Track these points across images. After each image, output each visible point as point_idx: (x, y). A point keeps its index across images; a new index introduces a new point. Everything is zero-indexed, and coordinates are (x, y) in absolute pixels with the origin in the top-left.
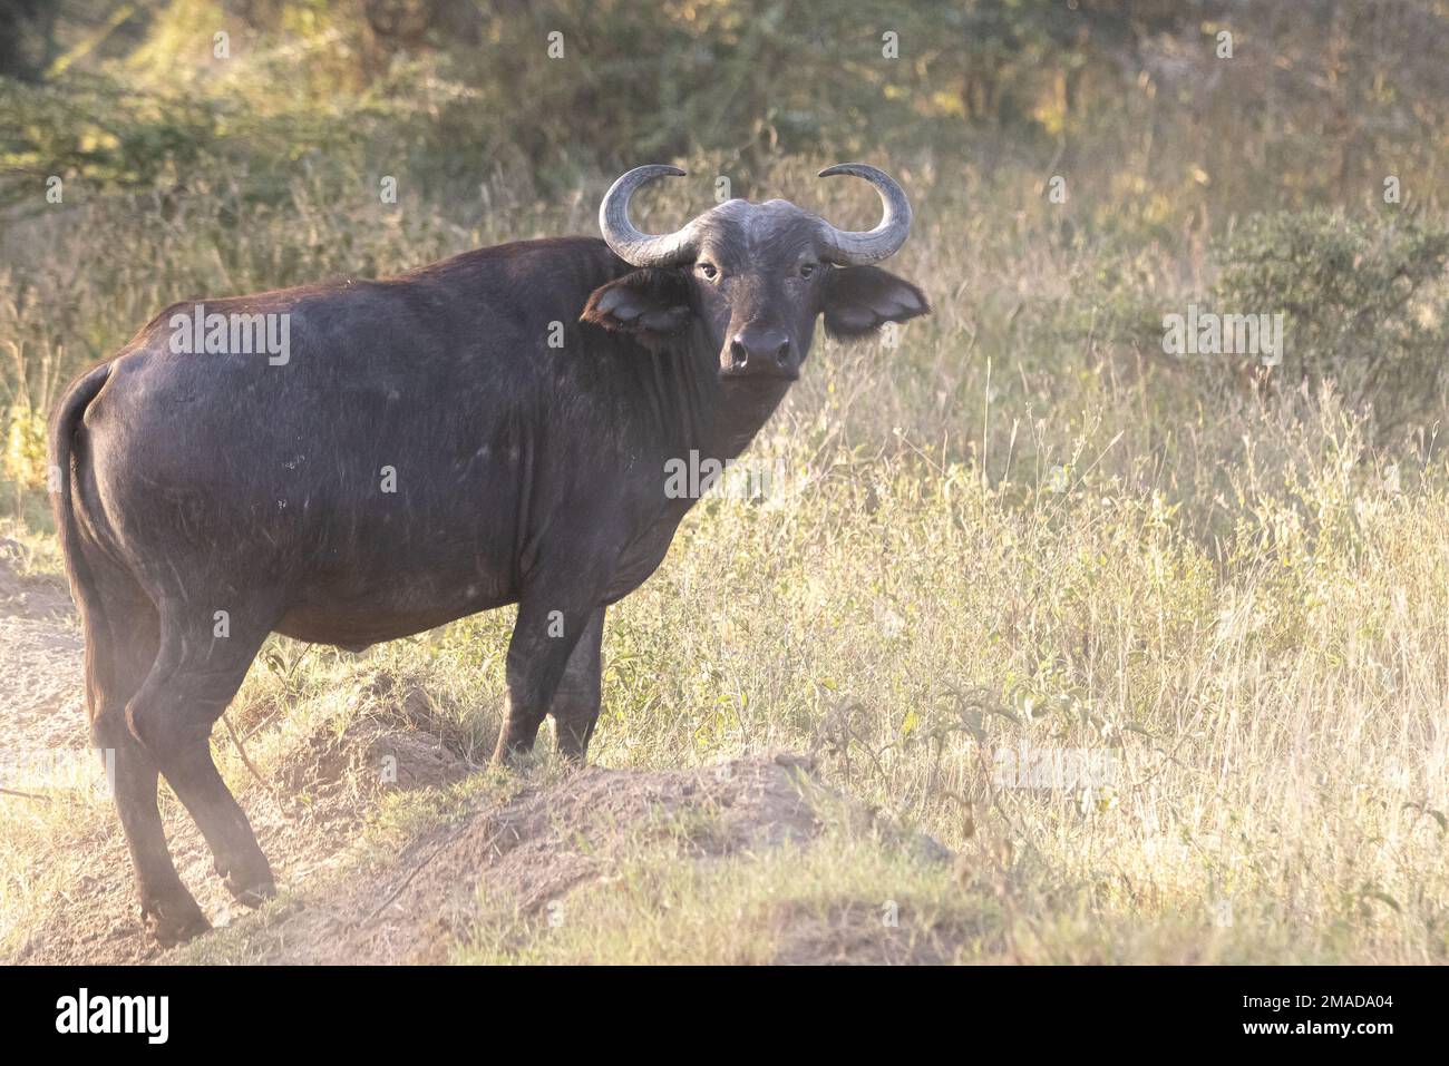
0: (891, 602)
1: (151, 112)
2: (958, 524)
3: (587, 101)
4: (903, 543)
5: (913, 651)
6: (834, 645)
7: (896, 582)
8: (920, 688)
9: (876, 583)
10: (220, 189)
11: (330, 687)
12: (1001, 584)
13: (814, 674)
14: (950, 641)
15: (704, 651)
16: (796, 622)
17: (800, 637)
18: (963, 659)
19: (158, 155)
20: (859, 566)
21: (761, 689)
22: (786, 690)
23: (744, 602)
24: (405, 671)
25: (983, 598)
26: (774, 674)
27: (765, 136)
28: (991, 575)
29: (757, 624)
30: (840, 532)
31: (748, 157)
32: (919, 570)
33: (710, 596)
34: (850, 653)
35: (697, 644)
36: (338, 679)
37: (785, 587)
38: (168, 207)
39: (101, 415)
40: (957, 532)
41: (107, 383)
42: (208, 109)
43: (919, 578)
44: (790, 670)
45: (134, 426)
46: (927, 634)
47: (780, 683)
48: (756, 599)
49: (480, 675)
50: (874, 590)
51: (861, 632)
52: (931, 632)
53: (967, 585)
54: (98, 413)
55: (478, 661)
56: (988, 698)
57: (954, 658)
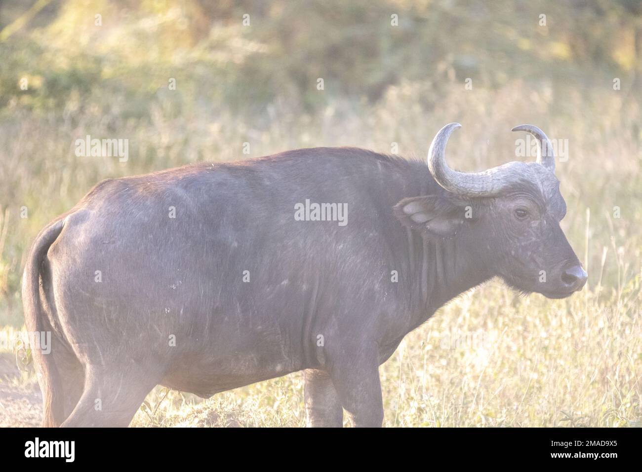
0: (529, 363)
1: (62, 64)
2: (569, 313)
3: (334, 53)
4: (535, 326)
5: (543, 393)
6: (494, 390)
7: (531, 350)
8: (547, 416)
9: (519, 351)
10: (106, 110)
11: (179, 420)
12: (597, 351)
13: (481, 408)
14: (566, 387)
15: (413, 394)
16: (469, 376)
17: (472, 385)
18: (574, 398)
19: (67, 88)
20: (508, 341)
21: (448, 418)
22: (464, 419)
23: (437, 364)
24: (226, 410)
25: (586, 360)
26: (456, 409)
27: (445, 74)
28: (591, 345)
29: (445, 377)
30: (496, 320)
31: (435, 86)
32: (546, 342)
33: (416, 361)
34: (503, 394)
35: (408, 391)
36: (185, 415)
37: (462, 354)
38: (74, 123)
39: (58, 252)
40: (569, 318)
41: (62, 232)
42: (99, 61)
43: (546, 348)
44: (466, 405)
45: (78, 260)
46: (551, 382)
47: (460, 414)
48: (444, 362)
49: (273, 412)
50: (518, 356)
51: (510, 382)
52: (555, 381)
53: (576, 352)
54: (56, 250)
55: (271, 403)
56: (590, 422)
57: (568, 398)
